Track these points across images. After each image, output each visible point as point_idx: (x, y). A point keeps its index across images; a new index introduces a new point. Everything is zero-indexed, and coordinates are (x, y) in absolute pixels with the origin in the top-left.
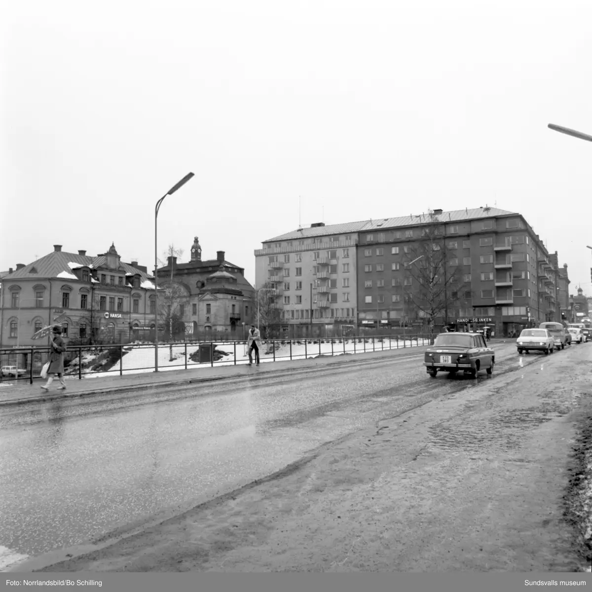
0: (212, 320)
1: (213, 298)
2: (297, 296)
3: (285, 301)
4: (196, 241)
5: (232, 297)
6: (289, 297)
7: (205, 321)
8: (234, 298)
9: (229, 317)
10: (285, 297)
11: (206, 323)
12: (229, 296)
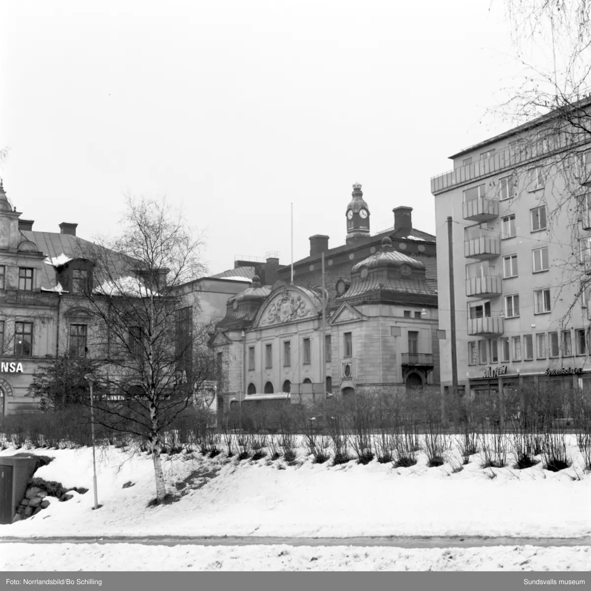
0: (355, 372)
1: (355, 317)
2: (539, 292)
3: (510, 311)
4: (358, 192)
5: (407, 314)
6: (517, 297)
7: (342, 374)
8: (413, 315)
9: (399, 361)
10: (509, 298)
11: (344, 379)
12: (399, 311)
